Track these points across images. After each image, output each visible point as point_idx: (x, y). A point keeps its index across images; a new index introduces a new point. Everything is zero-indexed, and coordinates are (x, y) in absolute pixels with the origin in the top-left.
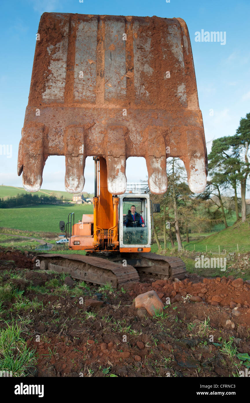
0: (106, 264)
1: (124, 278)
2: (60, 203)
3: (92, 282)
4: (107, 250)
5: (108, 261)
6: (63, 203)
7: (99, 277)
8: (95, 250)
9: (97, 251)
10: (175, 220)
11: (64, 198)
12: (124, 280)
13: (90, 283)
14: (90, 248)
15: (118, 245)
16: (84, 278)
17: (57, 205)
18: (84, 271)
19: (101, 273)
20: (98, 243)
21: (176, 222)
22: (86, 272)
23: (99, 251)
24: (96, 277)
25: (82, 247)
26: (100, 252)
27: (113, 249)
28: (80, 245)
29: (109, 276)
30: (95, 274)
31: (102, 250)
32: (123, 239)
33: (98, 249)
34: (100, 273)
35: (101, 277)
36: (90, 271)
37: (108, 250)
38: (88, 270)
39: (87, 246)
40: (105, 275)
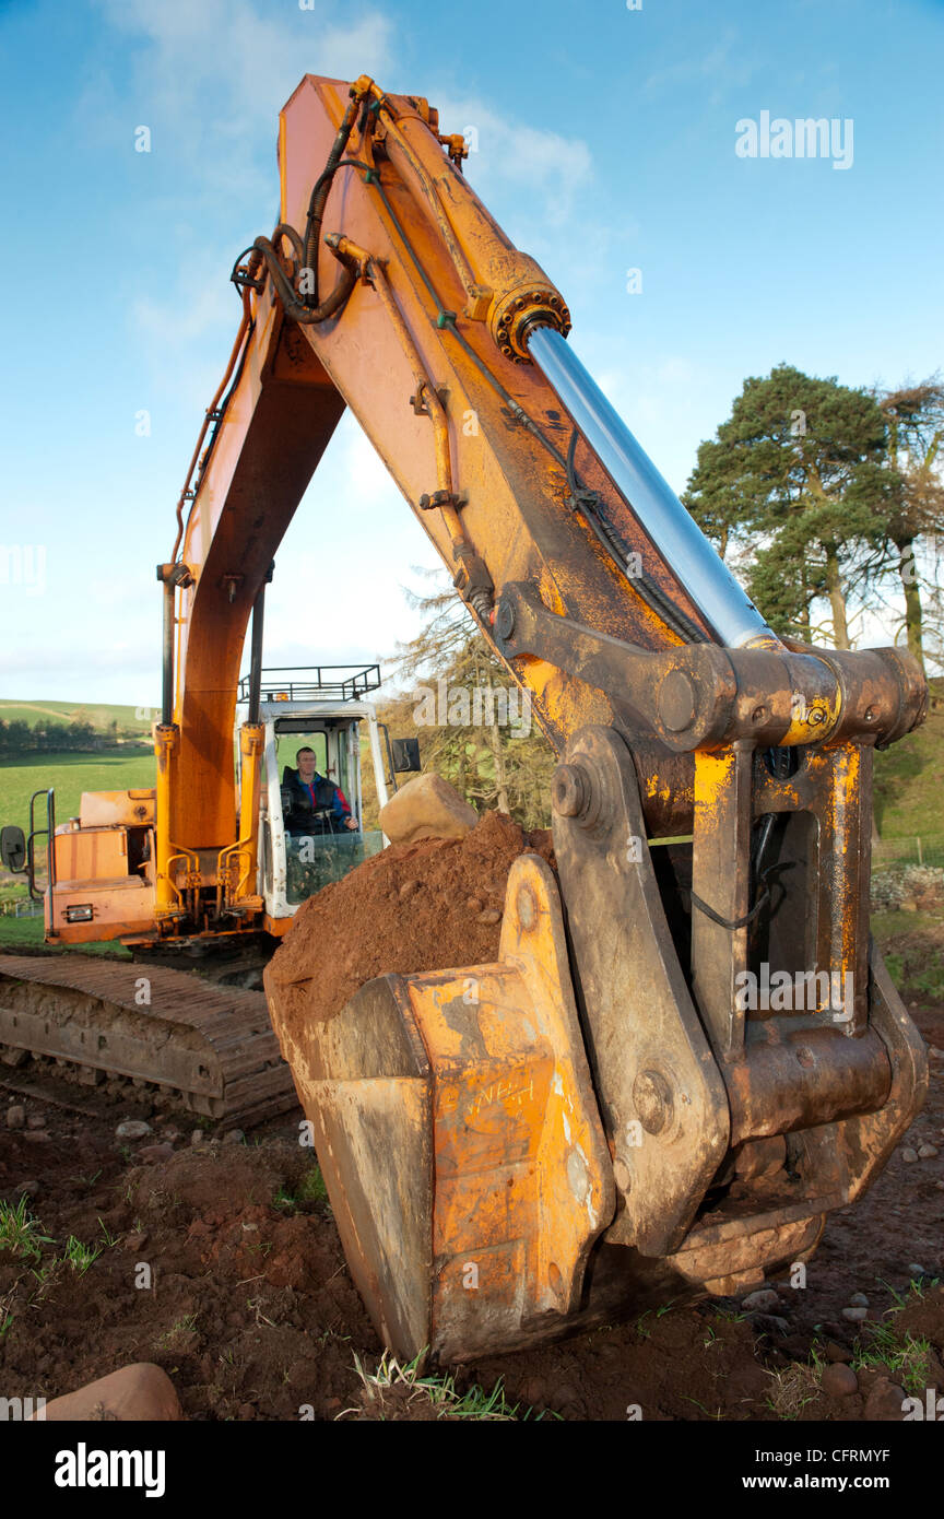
0: (182, 998)
1: (249, 1057)
2: (108, 746)
3: (128, 1073)
4: (212, 933)
5: (196, 979)
6: (117, 745)
7: (154, 1052)
8: (165, 933)
9: (169, 939)
10: (498, 787)
11: (119, 730)
12: (250, 1063)
13: (121, 1077)
14: (138, 929)
15: (261, 910)
16: (98, 1058)
17: (97, 753)
18: (95, 1027)
19: (162, 1036)
20: (177, 909)
21: (499, 793)
22: (104, 1033)
23: (180, 938)
24: (142, 1054)
25: (105, 927)
26: (181, 942)
27: (239, 926)
28: (96, 921)
29: (190, 1049)
30: (138, 1041)
31: (193, 933)
32: (284, 885)
33: (176, 931)
34: (156, 1036)
35: (162, 1051)
36: (118, 1027)
37: (217, 931)
38: (110, 1025)
39: (124, 924)
40: (177, 1046)
